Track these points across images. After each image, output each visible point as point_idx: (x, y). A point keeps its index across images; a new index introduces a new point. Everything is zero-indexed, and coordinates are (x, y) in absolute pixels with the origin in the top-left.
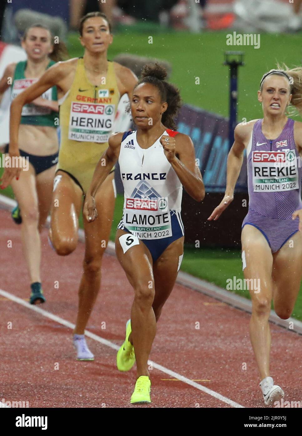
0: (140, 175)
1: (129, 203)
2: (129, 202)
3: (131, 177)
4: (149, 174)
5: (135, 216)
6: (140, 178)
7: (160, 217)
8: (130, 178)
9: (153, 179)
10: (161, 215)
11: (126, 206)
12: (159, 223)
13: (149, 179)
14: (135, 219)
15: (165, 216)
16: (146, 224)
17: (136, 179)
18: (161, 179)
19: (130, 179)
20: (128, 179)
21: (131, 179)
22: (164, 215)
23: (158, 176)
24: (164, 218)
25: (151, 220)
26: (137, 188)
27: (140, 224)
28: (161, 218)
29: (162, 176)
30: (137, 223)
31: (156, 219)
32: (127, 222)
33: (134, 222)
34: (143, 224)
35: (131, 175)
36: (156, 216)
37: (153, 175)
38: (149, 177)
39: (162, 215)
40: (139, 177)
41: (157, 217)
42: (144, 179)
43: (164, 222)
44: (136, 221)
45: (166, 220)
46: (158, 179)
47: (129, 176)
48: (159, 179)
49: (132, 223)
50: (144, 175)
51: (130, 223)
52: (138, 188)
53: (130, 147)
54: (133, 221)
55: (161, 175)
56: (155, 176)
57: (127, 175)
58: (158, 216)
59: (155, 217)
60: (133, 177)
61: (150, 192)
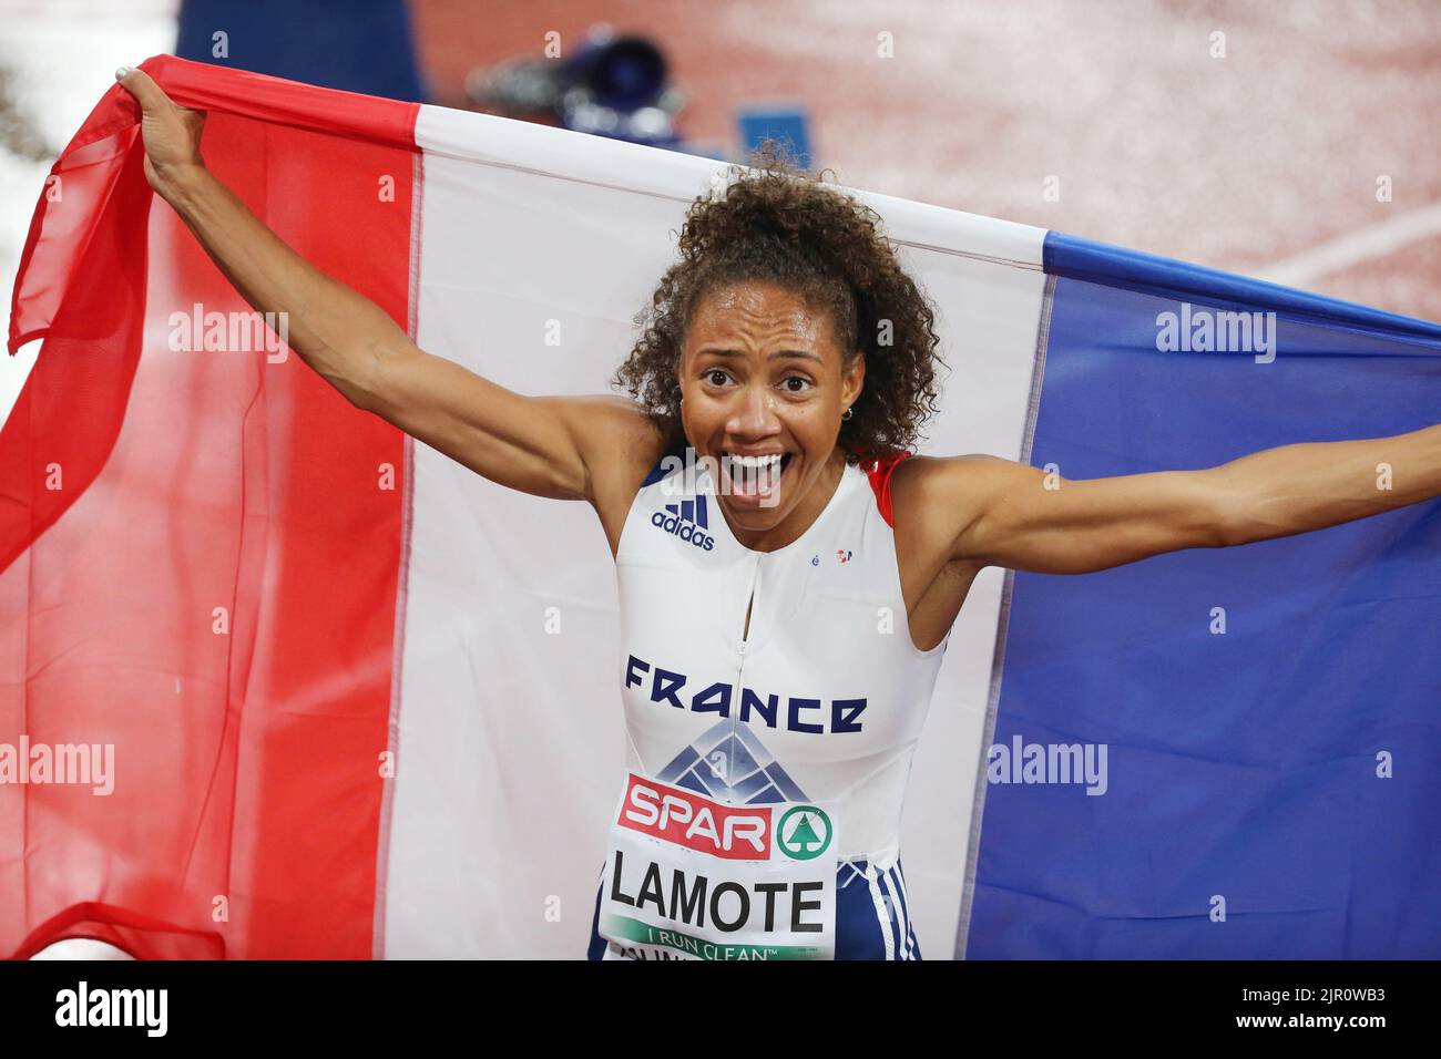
0: (725, 690)
1: (636, 802)
2: (641, 796)
3: (679, 693)
4: (774, 700)
5: (654, 870)
6: (723, 708)
7: (778, 894)
8: (670, 694)
9: (794, 725)
10: (783, 887)
11: (623, 813)
12: (769, 927)
13: (772, 722)
14: (652, 889)
15: (806, 896)
16: (700, 923)
17: (699, 704)
18: (834, 730)
19: (666, 701)
20: (657, 695)
21: (676, 703)
22: (799, 888)
23: (823, 716)
24: (798, 906)
25: (730, 907)
26: (698, 749)
27: (673, 916)
28: (784, 901)
29: (846, 712)
30: (662, 913)
31: (758, 901)
32: (617, 896)
33: (647, 902)
34: (687, 919)
35: (679, 681)
36: (759, 888)
37: (795, 705)
38: (770, 715)
39: (790, 888)
40: (716, 699)
41: (764, 895)
42: (745, 716)
43: (796, 926)
44: (658, 898)
45: (807, 917)
46: (818, 729)
47: (666, 683)
48: (827, 728)
49: (640, 905)
50: (749, 697)
51: (630, 901)
52: (703, 752)
53: (686, 533)
54: (644, 895)
55: (838, 706)
56: (805, 716)
57: (660, 674)
58: (771, 890)
59: (750, 890)
60: (686, 694)
61: (758, 780)
